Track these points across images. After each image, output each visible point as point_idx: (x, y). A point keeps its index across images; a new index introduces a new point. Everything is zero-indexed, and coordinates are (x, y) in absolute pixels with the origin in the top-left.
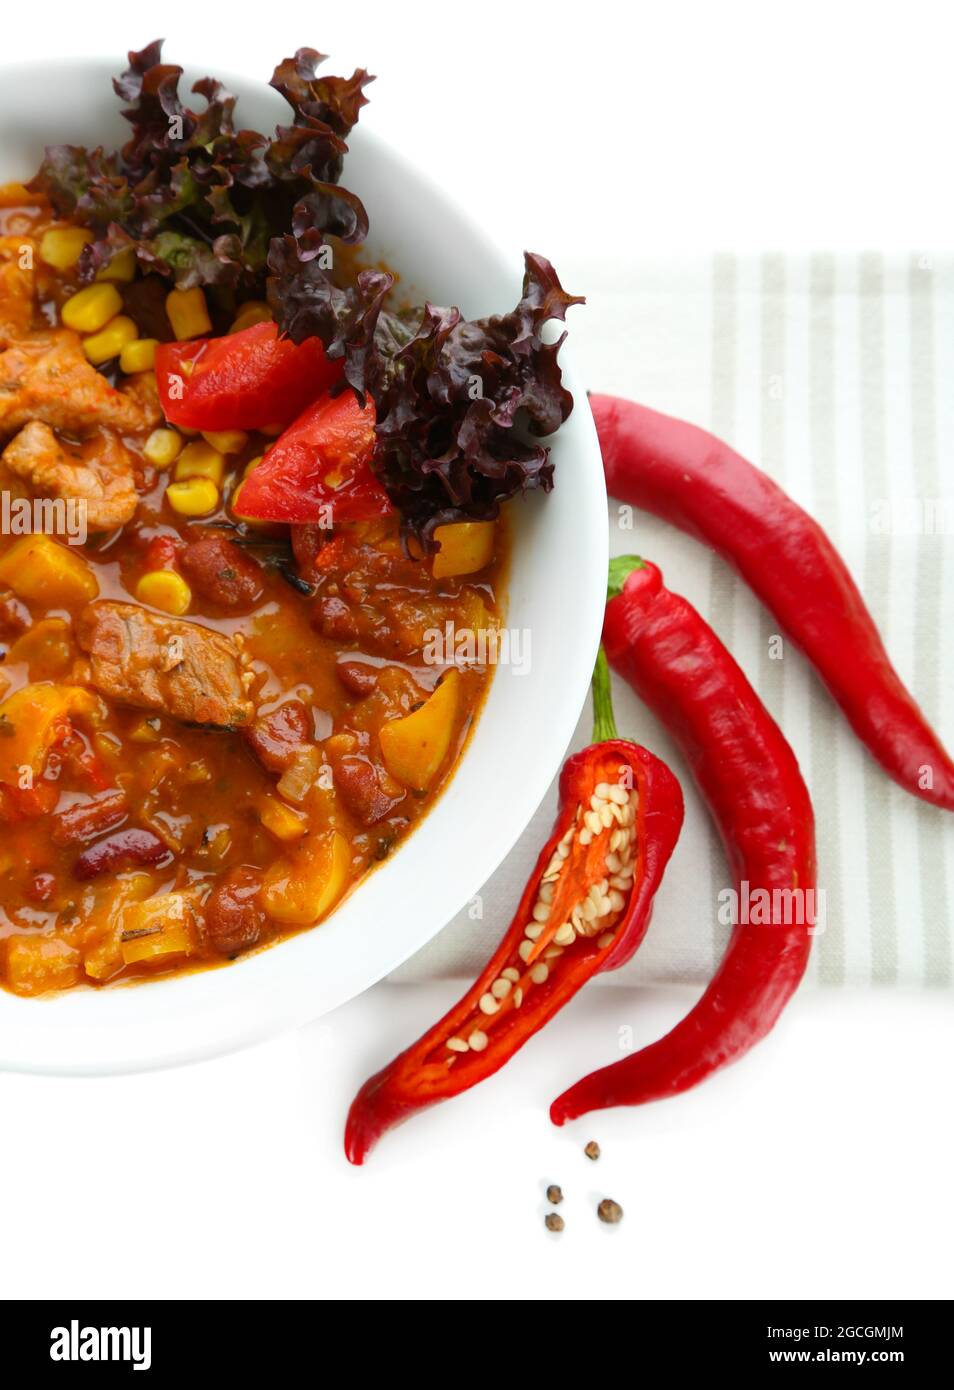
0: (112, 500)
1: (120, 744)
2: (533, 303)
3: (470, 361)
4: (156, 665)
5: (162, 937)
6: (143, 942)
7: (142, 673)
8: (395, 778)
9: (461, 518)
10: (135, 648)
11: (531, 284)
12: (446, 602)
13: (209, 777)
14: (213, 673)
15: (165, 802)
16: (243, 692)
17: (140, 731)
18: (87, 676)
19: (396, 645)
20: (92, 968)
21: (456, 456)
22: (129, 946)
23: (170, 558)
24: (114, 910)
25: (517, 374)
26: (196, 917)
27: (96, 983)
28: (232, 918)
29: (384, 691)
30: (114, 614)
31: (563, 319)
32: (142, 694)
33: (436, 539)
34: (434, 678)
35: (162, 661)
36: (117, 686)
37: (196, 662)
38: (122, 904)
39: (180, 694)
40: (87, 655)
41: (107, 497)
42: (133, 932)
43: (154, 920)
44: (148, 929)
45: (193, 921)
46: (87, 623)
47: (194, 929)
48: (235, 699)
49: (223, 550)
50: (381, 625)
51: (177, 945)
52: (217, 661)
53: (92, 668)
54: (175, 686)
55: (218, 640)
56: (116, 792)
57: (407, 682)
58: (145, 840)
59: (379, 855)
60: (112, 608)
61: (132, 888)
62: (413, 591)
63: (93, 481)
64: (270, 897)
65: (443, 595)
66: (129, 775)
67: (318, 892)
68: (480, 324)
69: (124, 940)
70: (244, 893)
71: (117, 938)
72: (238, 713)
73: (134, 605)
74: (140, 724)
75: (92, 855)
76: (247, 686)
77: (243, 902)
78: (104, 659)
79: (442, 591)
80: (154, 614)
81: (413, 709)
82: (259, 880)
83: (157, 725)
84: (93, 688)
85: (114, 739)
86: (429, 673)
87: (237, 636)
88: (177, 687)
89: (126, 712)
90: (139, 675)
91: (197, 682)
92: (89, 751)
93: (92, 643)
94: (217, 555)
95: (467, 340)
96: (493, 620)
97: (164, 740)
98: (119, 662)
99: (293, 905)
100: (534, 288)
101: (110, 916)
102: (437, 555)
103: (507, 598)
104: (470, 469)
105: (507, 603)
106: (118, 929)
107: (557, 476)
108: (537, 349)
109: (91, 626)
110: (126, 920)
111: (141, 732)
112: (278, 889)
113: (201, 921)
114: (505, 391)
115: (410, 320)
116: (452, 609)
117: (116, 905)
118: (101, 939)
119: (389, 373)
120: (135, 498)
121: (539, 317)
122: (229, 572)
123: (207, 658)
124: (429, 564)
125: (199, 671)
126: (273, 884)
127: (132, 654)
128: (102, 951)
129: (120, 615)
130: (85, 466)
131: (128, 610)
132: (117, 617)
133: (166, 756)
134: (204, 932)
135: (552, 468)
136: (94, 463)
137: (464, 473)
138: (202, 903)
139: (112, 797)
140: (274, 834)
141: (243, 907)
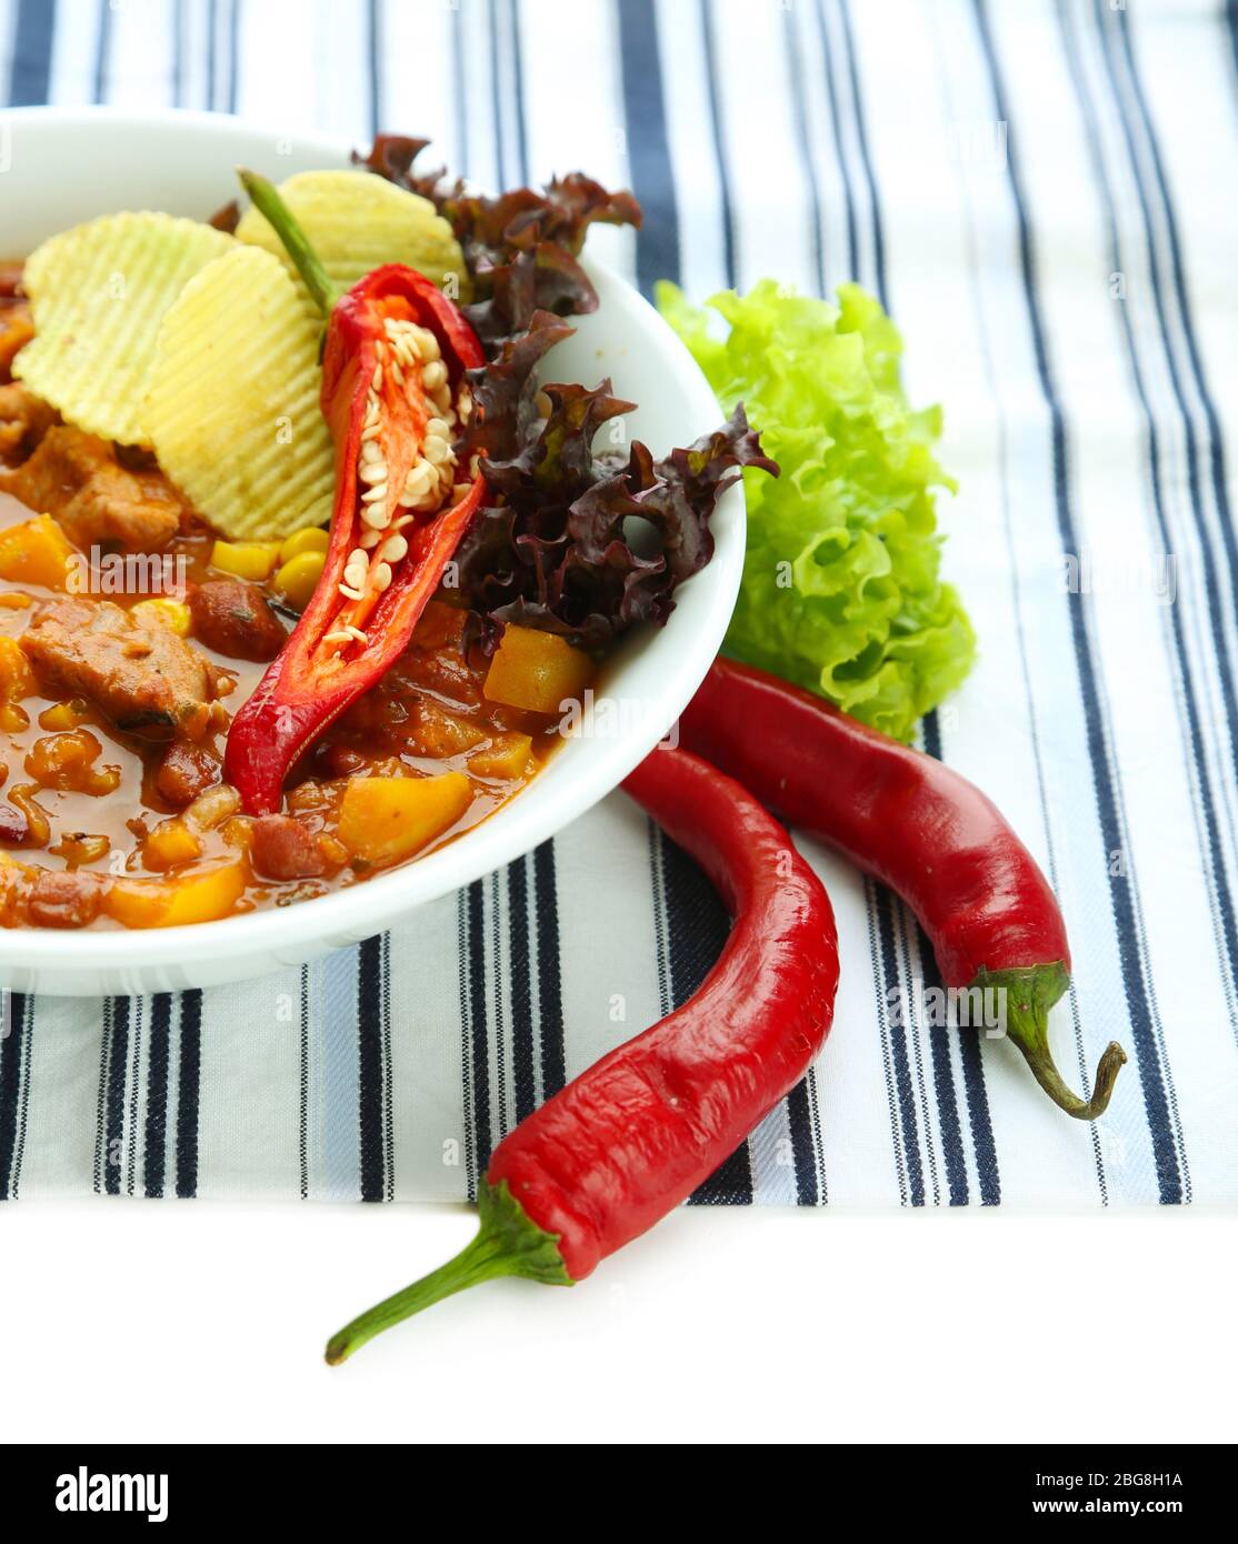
123: (179, 656)
135: (673, 607)
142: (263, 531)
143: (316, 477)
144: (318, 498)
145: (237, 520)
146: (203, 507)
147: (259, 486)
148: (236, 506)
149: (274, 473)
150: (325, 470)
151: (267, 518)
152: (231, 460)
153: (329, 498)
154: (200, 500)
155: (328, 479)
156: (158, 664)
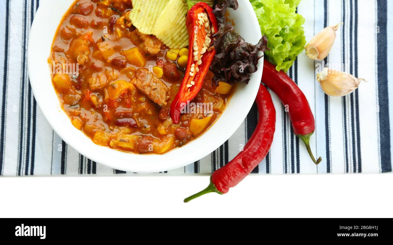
1: (136, 100)
2: (259, 46)
5: (128, 143)
6: (124, 143)
8: (190, 131)
9: (226, 82)
11: (261, 41)
13: (151, 114)
14: (161, 93)
15: (140, 115)
16: (166, 100)
17: (141, 99)
18: (135, 82)
20: (111, 143)
21: (230, 69)
22: (120, 142)
23: (162, 65)
27: (111, 147)
28: (144, 145)
32: (145, 91)
33: (219, 84)
35: (152, 86)
36: (141, 87)
37: (159, 89)
39: (153, 94)
40: (137, 78)
41: (154, 47)
42: (123, 140)
43: (128, 139)
44: (126, 141)
45: (136, 143)
46: (140, 71)
48: (164, 101)
49: (174, 68)
51: (131, 146)
53: (137, 81)
54: (152, 92)
55: (165, 87)
56: (131, 109)
58: (133, 122)
59: (180, 146)
61: (126, 131)
62: (210, 93)
64: (154, 145)
65: (216, 97)
66: (135, 107)
67: (164, 147)
68: (247, 44)
70: (149, 141)
71: (119, 139)
72: (163, 104)
74: (141, 97)
75: (120, 120)
76: (167, 99)
78: (140, 80)
79: (216, 95)
80: (154, 76)
81: (200, 118)
82: (153, 140)
84: (135, 85)
85: (135, 98)
87: (169, 87)
89: (140, 93)
90: (146, 87)
91: (157, 94)
92: (129, 98)
93: (139, 76)
94: (172, 69)
95: (243, 46)
97: (145, 102)
98: (143, 83)
99: (158, 148)
100: (261, 43)
101: (119, 134)
102: (217, 87)
103: (229, 102)
104: (231, 73)
105: (229, 103)
107: (250, 82)
109: (140, 73)
110: (122, 137)
115: (234, 36)
116: (216, 100)
118: (115, 138)
119: (224, 45)
120: (159, 50)
121: (259, 50)
122: (173, 73)
123: (162, 90)
124: (215, 88)
126: (155, 142)
127: (146, 82)
128: (115, 141)
129: (147, 73)
131: (149, 73)
133: (144, 106)
134: (137, 146)
135: (249, 80)
137: (230, 74)
138: (139, 140)
140: (159, 132)
141: (147, 144)
142: (176, 47)
143: (185, 36)
144: (185, 41)
145: (171, 45)
146: (165, 43)
147: (175, 39)
148: (170, 43)
149: (178, 36)
150: (187, 35)
151: (176, 44)
152: (169, 34)
153: (188, 41)
154: (164, 41)
155: (187, 37)
156: (158, 92)
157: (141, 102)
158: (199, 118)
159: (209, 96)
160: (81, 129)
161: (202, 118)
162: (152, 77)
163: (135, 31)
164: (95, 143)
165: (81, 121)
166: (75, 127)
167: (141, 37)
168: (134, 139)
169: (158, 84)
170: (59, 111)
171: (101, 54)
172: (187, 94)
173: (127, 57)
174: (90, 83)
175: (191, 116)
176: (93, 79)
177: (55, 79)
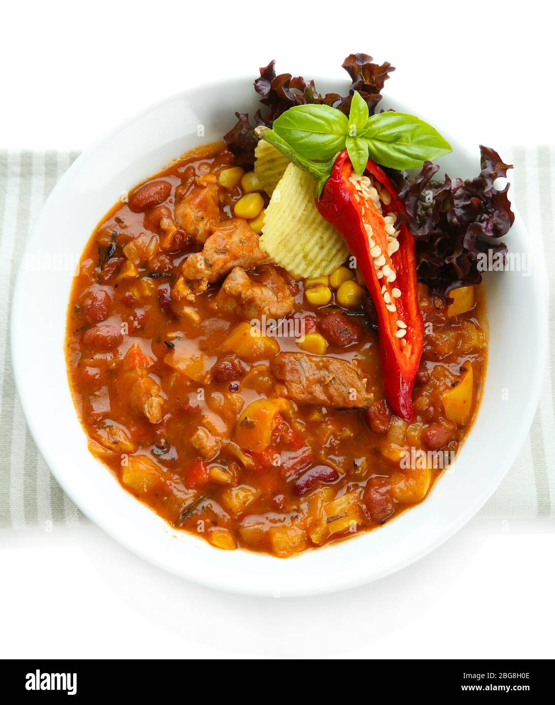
0: (281, 301)
1: (305, 424)
2: (489, 170)
3: (461, 205)
4: (321, 382)
5: (348, 518)
6: (338, 522)
7: (314, 386)
8: (451, 422)
9: (463, 285)
10: (307, 375)
11: (487, 161)
12: (455, 329)
13: (352, 435)
14: (351, 381)
15: (331, 450)
18: (285, 392)
19: (435, 354)
20: (314, 538)
21: (461, 253)
22: (332, 525)
23: (313, 326)
24: (319, 508)
25: (484, 207)
26: (361, 506)
27: (315, 546)
28: (379, 503)
29: (436, 379)
30: (292, 358)
31: (506, 177)
32: (316, 397)
33: (451, 297)
34: (458, 368)
35: (323, 379)
36: (302, 395)
37: (341, 377)
38: (322, 505)
39: (336, 394)
40: (282, 382)
41: (279, 300)
42: (333, 517)
43: (341, 510)
44: (340, 515)
45: (360, 508)
46: (279, 365)
47: (361, 512)
48: (364, 393)
49: (341, 319)
50: (426, 345)
51: (354, 521)
52: (351, 375)
53: (287, 388)
54: (332, 390)
55: (348, 364)
56: (308, 448)
57: (446, 372)
60: (291, 356)
61: (325, 496)
62: (439, 325)
63: (271, 293)
64: (397, 490)
65: (453, 326)
66: (312, 439)
67: (422, 484)
69: (329, 522)
70: (383, 490)
71: (324, 522)
72: (367, 399)
73: (301, 353)
74: (315, 412)
75: (301, 482)
76: (365, 386)
77: (382, 495)
78: (292, 382)
79: (452, 324)
80: (312, 356)
81: (453, 385)
82: (389, 483)
83: (324, 410)
84: (289, 398)
85: (301, 421)
86: (454, 366)
87: (354, 361)
88: (334, 390)
89: (306, 408)
90: (312, 388)
91: (343, 387)
92: (290, 430)
93: (285, 375)
94: (339, 322)
96: (481, 334)
97: (327, 419)
98: (301, 382)
99: (410, 493)
100: (488, 163)
101: (318, 511)
102: (452, 305)
105: (487, 324)
106: (324, 517)
108: (495, 193)
109: (282, 366)
110: (327, 513)
111: (316, 416)
112: (400, 486)
113: (364, 507)
114: (481, 218)
116: (459, 332)
117: (319, 505)
118: (316, 523)
120: (291, 299)
121: (493, 177)
122: (347, 330)
123: (346, 374)
124: (445, 311)
125: (343, 381)
126: (397, 484)
127: (306, 378)
128: (318, 529)
129: (295, 359)
130: (265, 286)
131: (299, 356)
132: (294, 360)
133: (330, 427)
134: (367, 513)
136: (269, 283)
138: (362, 498)
139: (305, 451)
140: (391, 460)
141: (384, 497)
156: (342, 384)
157: (317, 424)
158: (449, 384)
159: (441, 332)
160: (236, 548)
161: (458, 382)
162: (310, 360)
163: (221, 290)
164: (284, 557)
165: (226, 530)
166: (224, 549)
167: (243, 296)
168: (352, 502)
169: (331, 367)
170: (175, 537)
171: (183, 376)
172: (407, 352)
173: (238, 351)
174: (197, 447)
175: (430, 391)
176: (199, 435)
177: (126, 478)
